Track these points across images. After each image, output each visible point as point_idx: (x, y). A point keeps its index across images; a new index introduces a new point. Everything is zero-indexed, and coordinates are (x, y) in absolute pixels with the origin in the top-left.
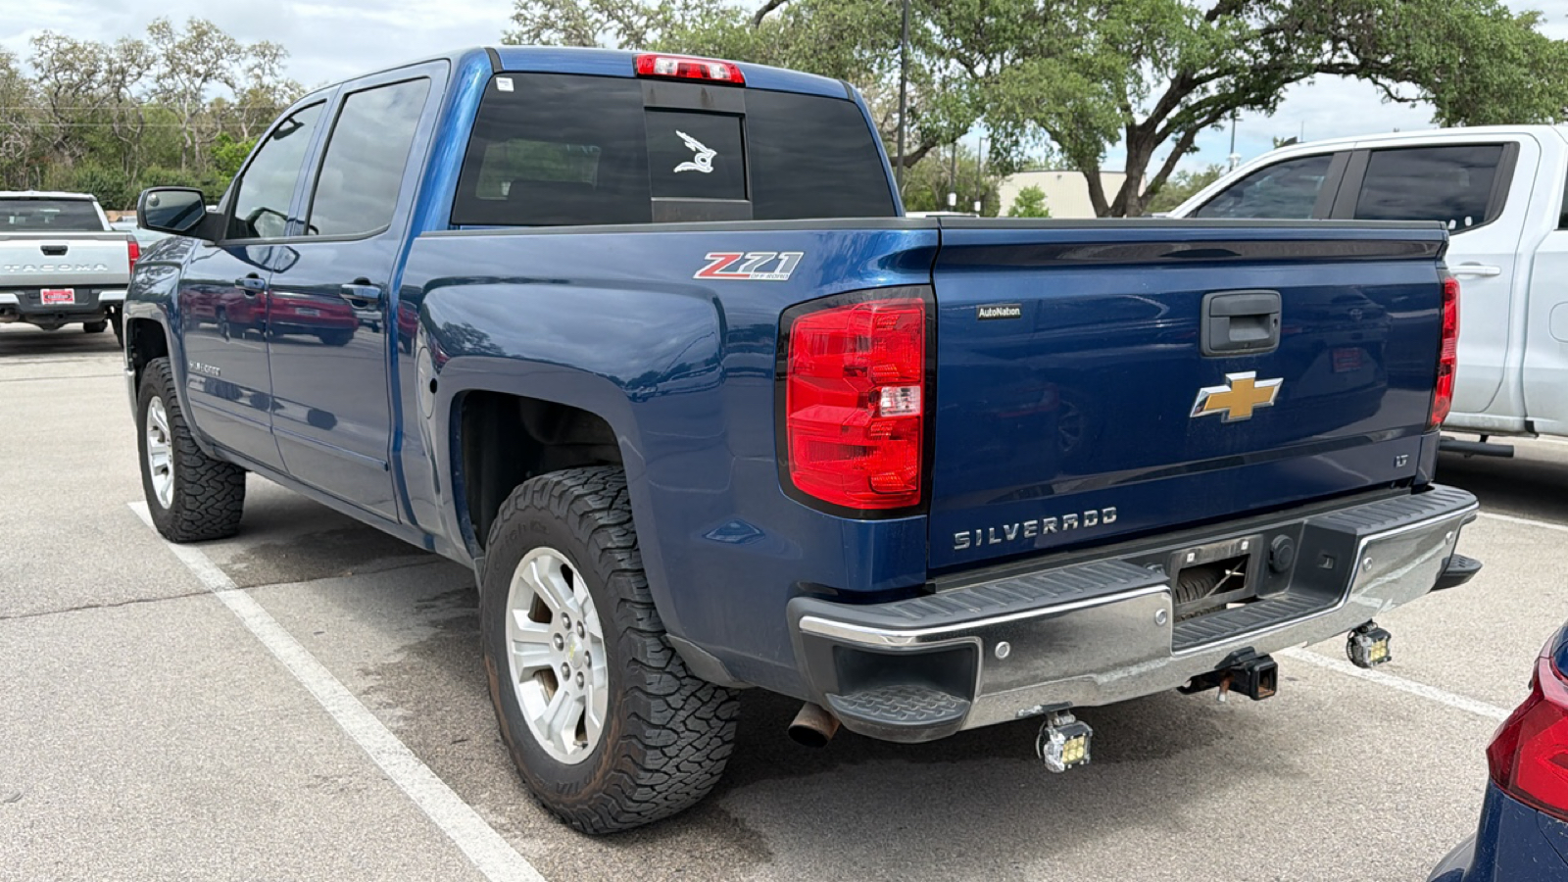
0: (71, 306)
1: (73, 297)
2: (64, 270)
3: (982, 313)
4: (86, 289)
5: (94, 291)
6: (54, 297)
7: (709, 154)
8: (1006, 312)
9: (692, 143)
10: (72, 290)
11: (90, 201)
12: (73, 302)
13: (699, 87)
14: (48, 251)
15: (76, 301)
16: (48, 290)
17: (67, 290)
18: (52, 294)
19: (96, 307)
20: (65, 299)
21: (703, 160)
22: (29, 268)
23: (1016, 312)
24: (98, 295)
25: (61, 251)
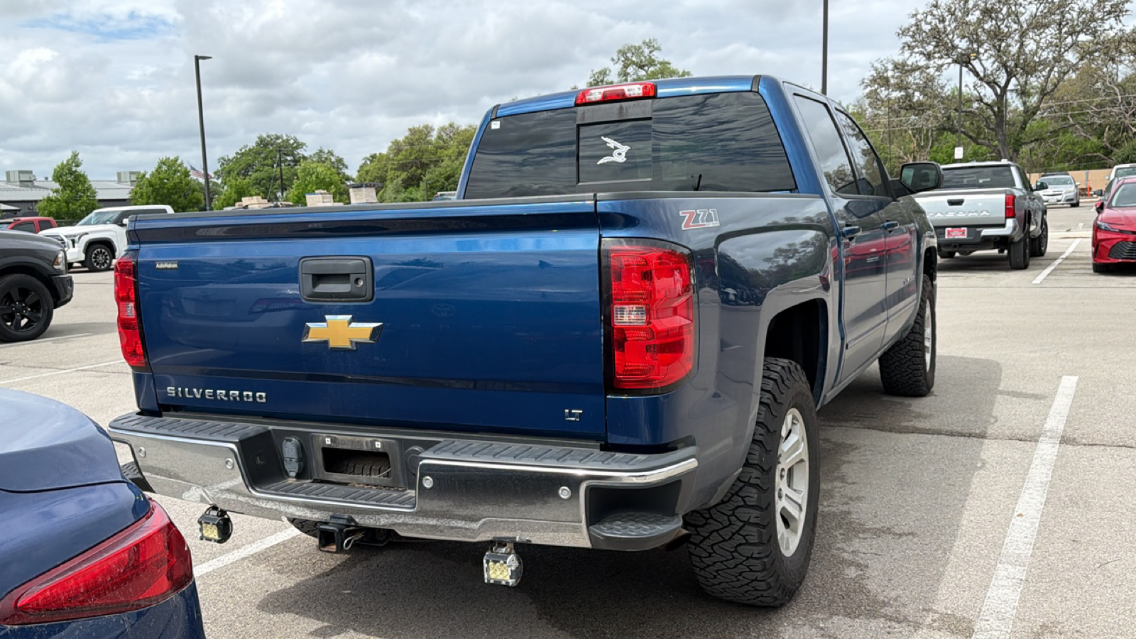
0: (963, 239)
1: (966, 233)
2: (961, 215)
3: (158, 266)
4: (973, 227)
5: (978, 229)
6: (954, 233)
7: (624, 149)
8: (169, 266)
9: (611, 143)
10: (966, 229)
11: (1008, 166)
12: (965, 237)
13: (617, 105)
14: (952, 203)
15: (968, 236)
16: (950, 229)
17: (963, 229)
18: (952, 231)
19: (979, 240)
20: (961, 235)
21: (620, 154)
22: (939, 214)
23: (175, 266)
24: (981, 232)
25: (959, 202)
